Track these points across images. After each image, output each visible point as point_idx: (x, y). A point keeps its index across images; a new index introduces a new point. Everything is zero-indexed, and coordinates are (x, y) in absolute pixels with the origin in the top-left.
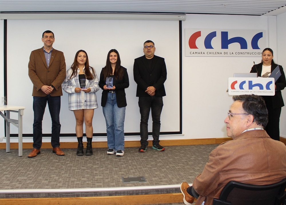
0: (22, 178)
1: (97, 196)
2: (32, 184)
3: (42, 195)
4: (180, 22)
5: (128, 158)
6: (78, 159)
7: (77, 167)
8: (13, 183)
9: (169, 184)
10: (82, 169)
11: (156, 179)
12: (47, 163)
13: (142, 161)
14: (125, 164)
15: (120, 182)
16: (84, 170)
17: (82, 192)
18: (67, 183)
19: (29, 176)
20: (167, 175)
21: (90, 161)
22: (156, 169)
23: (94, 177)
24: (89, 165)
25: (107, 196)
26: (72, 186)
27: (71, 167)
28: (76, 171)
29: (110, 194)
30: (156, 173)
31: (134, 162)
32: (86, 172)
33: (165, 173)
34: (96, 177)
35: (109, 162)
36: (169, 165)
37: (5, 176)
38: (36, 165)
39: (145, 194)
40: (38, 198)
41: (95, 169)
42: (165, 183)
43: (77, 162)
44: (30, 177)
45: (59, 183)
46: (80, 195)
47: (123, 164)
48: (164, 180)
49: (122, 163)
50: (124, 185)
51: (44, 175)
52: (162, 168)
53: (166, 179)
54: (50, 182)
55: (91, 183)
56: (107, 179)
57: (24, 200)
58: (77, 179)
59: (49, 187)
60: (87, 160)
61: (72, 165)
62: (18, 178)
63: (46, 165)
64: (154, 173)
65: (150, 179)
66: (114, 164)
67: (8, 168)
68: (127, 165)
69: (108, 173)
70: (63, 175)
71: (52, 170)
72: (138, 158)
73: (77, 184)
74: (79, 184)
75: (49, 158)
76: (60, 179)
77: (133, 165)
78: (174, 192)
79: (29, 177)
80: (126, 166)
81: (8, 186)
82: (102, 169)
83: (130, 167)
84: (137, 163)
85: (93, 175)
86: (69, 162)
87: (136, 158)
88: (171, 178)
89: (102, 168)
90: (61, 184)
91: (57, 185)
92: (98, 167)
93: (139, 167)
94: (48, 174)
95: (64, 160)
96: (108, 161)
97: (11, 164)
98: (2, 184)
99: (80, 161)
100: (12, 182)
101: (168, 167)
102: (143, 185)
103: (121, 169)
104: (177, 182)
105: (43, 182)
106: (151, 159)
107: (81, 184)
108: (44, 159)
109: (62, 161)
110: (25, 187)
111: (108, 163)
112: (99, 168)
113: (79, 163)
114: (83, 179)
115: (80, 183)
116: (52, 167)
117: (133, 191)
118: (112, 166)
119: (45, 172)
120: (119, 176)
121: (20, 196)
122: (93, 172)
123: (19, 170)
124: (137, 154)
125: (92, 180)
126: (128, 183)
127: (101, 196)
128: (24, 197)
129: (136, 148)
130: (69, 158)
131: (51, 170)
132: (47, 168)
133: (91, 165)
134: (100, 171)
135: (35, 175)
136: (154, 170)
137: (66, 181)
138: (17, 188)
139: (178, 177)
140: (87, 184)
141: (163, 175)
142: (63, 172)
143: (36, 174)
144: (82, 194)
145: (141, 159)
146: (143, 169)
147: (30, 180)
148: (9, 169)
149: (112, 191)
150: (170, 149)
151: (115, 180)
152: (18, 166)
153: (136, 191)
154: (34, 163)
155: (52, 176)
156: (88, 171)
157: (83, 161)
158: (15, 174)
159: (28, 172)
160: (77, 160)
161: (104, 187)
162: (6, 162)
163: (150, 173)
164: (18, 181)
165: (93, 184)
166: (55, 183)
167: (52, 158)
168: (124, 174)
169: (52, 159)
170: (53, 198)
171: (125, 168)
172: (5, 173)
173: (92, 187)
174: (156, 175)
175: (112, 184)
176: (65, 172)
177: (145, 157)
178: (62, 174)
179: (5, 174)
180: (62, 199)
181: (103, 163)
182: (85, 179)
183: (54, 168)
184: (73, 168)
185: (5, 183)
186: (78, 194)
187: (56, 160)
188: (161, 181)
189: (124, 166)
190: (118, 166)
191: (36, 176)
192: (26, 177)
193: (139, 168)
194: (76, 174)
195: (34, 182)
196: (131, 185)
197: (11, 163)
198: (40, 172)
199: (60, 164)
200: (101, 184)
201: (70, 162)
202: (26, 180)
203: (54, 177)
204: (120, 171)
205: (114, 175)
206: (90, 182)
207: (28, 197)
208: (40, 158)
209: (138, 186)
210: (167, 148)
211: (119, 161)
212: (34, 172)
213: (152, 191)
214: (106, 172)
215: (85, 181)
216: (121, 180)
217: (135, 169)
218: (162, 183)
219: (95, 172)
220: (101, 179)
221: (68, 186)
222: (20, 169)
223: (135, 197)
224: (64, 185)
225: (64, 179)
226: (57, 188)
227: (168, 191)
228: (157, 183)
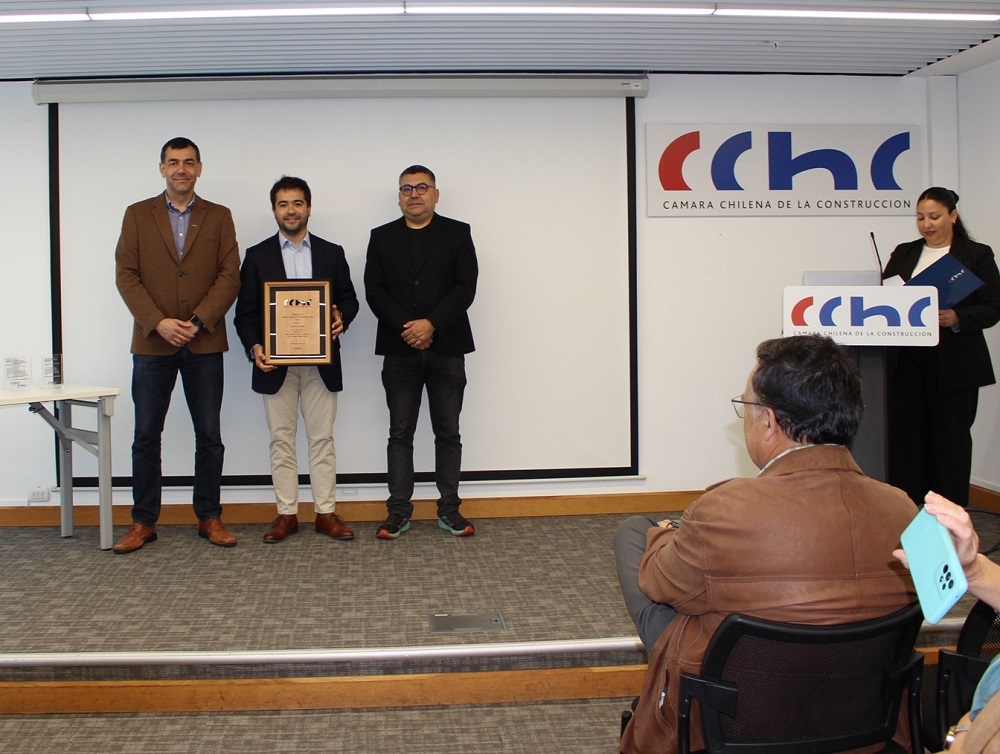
0: (109, 618)
1: (347, 675)
2: (137, 636)
3: (167, 672)
5: (457, 555)
6: (291, 558)
7: (288, 582)
8: (80, 634)
9: (582, 637)
10: (302, 590)
11: (539, 620)
12: (191, 569)
13: (500, 562)
14: (444, 573)
15: (421, 629)
16: (309, 591)
17: (296, 663)
18: (250, 633)
19: (131, 611)
20: (577, 608)
21: (329, 563)
22: (543, 588)
23: (340, 615)
24: (326, 576)
25: (377, 674)
26: (265, 641)
27: (268, 581)
28: (283, 594)
29: (388, 667)
30: (543, 603)
31: (475, 568)
32: (316, 598)
33: (571, 601)
34: (346, 615)
35: (392, 567)
36: (586, 578)
37: (55, 610)
38: (155, 576)
39: (501, 670)
40: (157, 679)
41: (342, 590)
42: (567, 634)
43: (287, 567)
44: (133, 615)
45: (225, 633)
46: (289, 670)
47: (436, 574)
48: (566, 623)
49: (434, 570)
50: (434, 640)
51: (177, 608)
52: (563, 587)
53: (571, 623)
54: (197, 630)
55: (329, 634)
56: (380, 620)
57: (111, 687)
58: (285, 621)
59: (190, 645)
60: (321, 561)
61: (271, 577)
62: (95, 618)
63: (188, 578)
64: (535, 603)
65: (519, 620)
66: (408, 575)
67: (64, 586)
68: (449, 575)
69: (384, 603)
70: (239, 610)
71: (207, 592)
72: (487, 554)
73: (282, 636)
74: (287, 636)
75: (199, 553)
76: (230, 622)
77: (469, 577)
78: (596, 662)
79: (130, 615)
80: (446, 580)
81: (62, 641)
82: (366, 589)
83: (459, 583)
84: (483, 572)
85: (338, 609)
86: (261, 568)
87: (481, 554)
88: (588, 618)
89: (367, 585)
90: (230, 638)
91: (216, 638)
92: (354, 581)
93: (490, 582)
94: (192, 605)
95: (246, 560)
96: (388, 564)
97: (76, 575)
98: (42, 635)
99: (299, 564)
100: (76, 630)
101: (583, 582)
102: (495, 640)
103: (430, 589)
104: (607, 631)
105: (174, 629)
106: (532, 558)
107: (295, 638)
108: (182, 559)
109: (239, 565)
110: (115, 646)
111: (390, 571)
112: (356, 585)
113: (295, 569)
114: (303, 621)
115: (291, 632)
116: (205, 583)
117: (462, 658)
118: (402, 580)
119: (181, 599)
120: (419, 612)
121: (99, 672)
122: (337, 599)
123: (99, 594)
124: (488, 543)
125: (330, 624)
126: (445, 635)
127: (359, 675)
128: (111, 677)
129: (486, 521)
130: (263, 554)
131: (201, 591)
132: (188, 587)
133: (332, 575)
134: (358, 597)
135: (150, 610)
136: (537, 591)
137: (248, 628)
138: (92, 648)
139: (612, 615)
140: (314, 635)
141: (564, 607)
142: (241, 600)
143: (153, 605)
144: (298, 667)
145: (497, 557)
146: (502, 589)
147: (134, 623)
148: (67, 589)
149: (395, 660)
150: (599, 526)
151: (407, 625)
152: (96, 581)
153: (472, 657)
154: (148, 570)
155: (205, 611)
156: (323, 595)
157: (309, 564)
158: (87, 605)
159: (128, 600)
160: (288, 561)
161: (368, 645)
162: (60, 567)
163: (521, 602)
164: (94, 625)
165: (333, 637)
166: (212, 634)
167: (207, 555)
168: (437, 606)
169: (208, 558)
170: (206, 682)
171: (441, 587)
172: (54, 602)
173: (329, 646)
174: (542, 608)
175: (396, 637)
176: (248, 598)
177: (510, 552)
178: (238, 605)
179: (55, 606)
180: (233, 684)
181: (373, 571)
182: (310, 621)
183: (211, 587)
184: (272, 586)
185: (51, 635)
186: (283, 667)
187: (221, 562)
188: (555, 629)
189: (441, 579)
190: (421, 579)
191: (152, 613)
192: (120, 614)
193: (488, 586)
194: (281, 605)
195: (146, 629)
196: (455, 639)
197: (75, 571)
198: (165, 600)
199: (234, 574)
200: (361, 637)
201: (266, 567)
202: (120, 623)
203: (210, 614)
204: (424, 597)
205: (405, 608)
206: (323, 631)
207: (125, 678)
208: (170, 556)
209: (478, 643)
210: (589, 522)
211: (424, 562)
212: (147, 599)
213: (524, 661)
214: (380, 598)
215: (308, 628)
216: (426, 625)
217: (473, 588)
218: (558, 634)
219: (343, 599)
220: (361, 620)
221: (251, 643)
222: (101, 588)
223: (470, 680)
224: (241, 640)
225: (240, 621)
226: (217, 650)
227: (576, 659)
228: (542, 636)
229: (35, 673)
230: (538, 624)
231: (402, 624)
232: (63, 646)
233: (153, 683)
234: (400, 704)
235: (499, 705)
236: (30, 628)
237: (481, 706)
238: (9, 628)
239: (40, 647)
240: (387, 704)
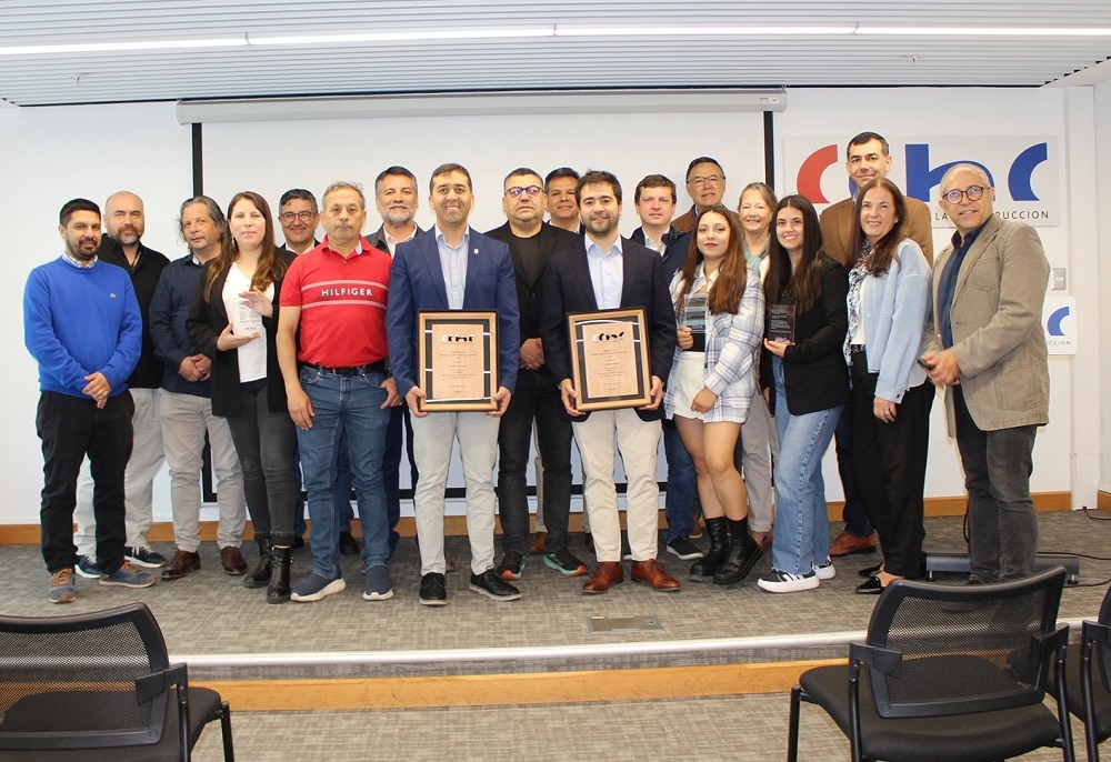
0: (276, 623)
1: (512, 672)
2: (307, 638)
3: (341, 670)
4: (768, 117)
8: (251, 637)
9: (736, 636)
10: (458, 597)
11: (693, 621)
15: (579, 630)
16: (465, 598)
17: (463, 661)
18: (415, 635)
19: (296, 616)
20: (728, 610)
22: (693, 593)
23: (499, 619)
25: (542, 671)
29: (552, 665)
30: (695, 606)
32: (473, 603)
33: (722, 604)
34: (505, 618)
35: (542, 575)
37: (222, 616)
39: (660, 666)
40: (331, 677)
42: (722, 633)
44: (299, 621)
45: (391, 635)
46: (457, 669)
48: (719, 623)
50: (594, 639)
51: (339, 613)
52: (713, 592)
53: (725, 623)
54: (364, 632)
55: (492, 635)
56: (540, 622)
57: (287, 686)
58: (447, 624)
59: (360, 646)
64: (687, 606)
65: (674, 621)
66: (560, 582)
67: (225, 595)
69: (540, 607)
70: (401, 614)
73: (447, 638)
74: (453, 638)
76: (395, 625)
78: (750, 659)
79: (296, 619)
81: (236, 643)
85: (496, 613)
86: (414, 578)
88: (740, 619)
90: (397, 639)
91: (385, 640)
94: (354, 610)
95: (398, 570)
96: (539, 573)
97: (234, 585)
98: (215, 638)
100: (247, 634)
102: (653, 638)
104: (759, 630)
105: (341, 632)
106: (679, 566)
107: (460, 638)
110: (288, 648)
111: (540, 579)
114: (465, 624)
115: (456, 634)
117: (622, 655)
118: (556, 585)
119: (342, 604)
120: (576, 615)
121: (274, 672)
125: (491, 627)
126: (604, 634)
127: (524, 672)
128: (286, 676)
135: (315, 615)
136: (689, 595)
137: (412, 631)
138: (266, 649)
139: (764, 616)
140: (478, 637)
141: (716, 610)
142: (401, 604)
143: (317, 610)
144: (466, 665)
147: (301, 628)
148: (228, 598)
149: (559, 658)
151: (566, 626)
153: (632, 655)
155: (368, 615)
158: (251, 611)
161: (532, 644)
162: (217, 579)
163: (674, 605)
164: (263, 630)
165: (496, 638)
166: (379, 636)
168: (592, 610)
170: (377, 680)
172: (218, 609)
173: (494, 645)
174: (695, 610)
175: (558, 637)
176: (408, 603)
178: (399, 609)
179: (221, 613)
180: (403, 681)
185: (224, 638)
186: (452, 665)
188: (711, 628)
190: (573, 586)
191: (317, 618)
193: (641, 591)
195: (315, 632)
196: (615, 639)
198: (327, 606)
200: (523, 638)
202: (288, 627)
203: (373, 619)
204: (579, 601)
205: (562, 611)
206: (486, 633)
207: (299, 677)
209: (637, 641)
213: (682, 657)
214: (537, 603)
215: (470, 630)
216: (584, 626)
217: (627, 593)
218: (713, 633)
220: (521, 623)
221: (418, 644)
223: (630, 677)
224: (408, 641)
225: (404, 625)
226: (387, 650)
227: (732, 656)
228: (696, 635)
229: (214, 673)
230: (692, 625)
231: (562, 625)
232: (238, 648)
233: (327, 681)
234: (564, 700)
235: (658, 700)
236: (201, 633)
237: (641, 701)
238: (181, 633)
239: (216, 649)
240: (552, 700)
